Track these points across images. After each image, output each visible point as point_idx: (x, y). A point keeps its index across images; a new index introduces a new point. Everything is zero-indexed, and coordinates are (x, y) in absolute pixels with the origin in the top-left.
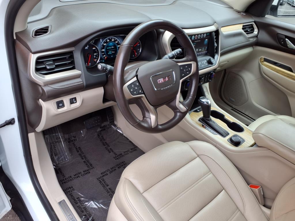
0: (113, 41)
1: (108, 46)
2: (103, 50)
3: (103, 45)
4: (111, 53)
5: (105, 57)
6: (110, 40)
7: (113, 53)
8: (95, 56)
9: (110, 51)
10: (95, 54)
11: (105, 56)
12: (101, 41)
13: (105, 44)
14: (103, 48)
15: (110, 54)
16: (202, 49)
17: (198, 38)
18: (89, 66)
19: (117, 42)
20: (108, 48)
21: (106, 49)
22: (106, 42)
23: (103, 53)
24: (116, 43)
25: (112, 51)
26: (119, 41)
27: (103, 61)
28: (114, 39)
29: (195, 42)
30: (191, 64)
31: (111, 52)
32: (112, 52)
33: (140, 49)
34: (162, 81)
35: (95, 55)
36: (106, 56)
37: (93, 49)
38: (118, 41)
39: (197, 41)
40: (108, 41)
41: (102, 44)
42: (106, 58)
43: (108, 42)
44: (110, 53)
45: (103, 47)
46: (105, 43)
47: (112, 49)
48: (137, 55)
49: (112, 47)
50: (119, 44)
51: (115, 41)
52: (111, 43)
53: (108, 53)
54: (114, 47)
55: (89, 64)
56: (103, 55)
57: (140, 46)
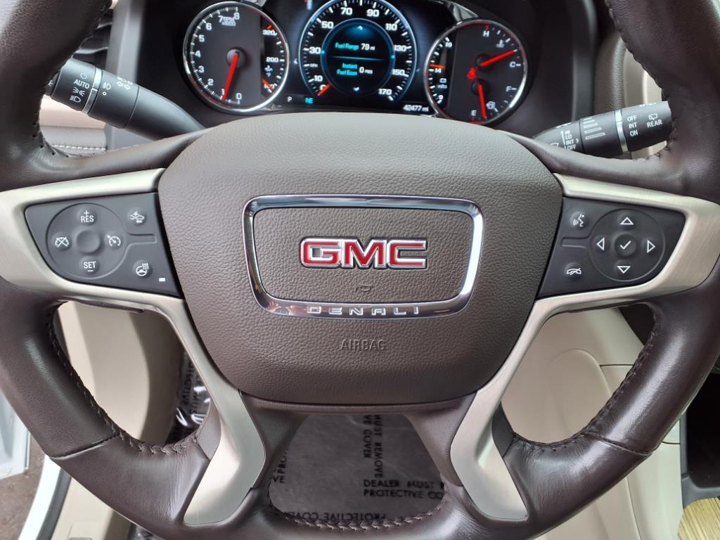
0: (372, 18)
1: (341, 36)
2: (315, 50)
3: (319, 25)
4: (353, 70)
5: (318, 84)
6: (360, 11)
7: (365, 74)
8: (268, 69)
9: (348, 62)
10: (269, 59)
11: (319, 78)
12: (309, 4)
13: (328, 25)
14: (315, 42)
15: (345, 76)
18: (231, 105)
19: (391, 27)
20: (342, 46)
21: (331, 51)
22: (336, 16)
23: (314, 65)
24: (391, 33)
25: (360, 64)
26: (407, 26)
27: (310, 100)
28: (382, 12)
30: (678, 218)
31: (355, 66)
32: (362, 70)
33: (518, 87)
34: (335, 255)
35: (271, 64)
36: (324, 82)
37: (266, 32)
38: (400, 25)
40: (347, 11)
41: (312, 19)
42: (327, 92)
43: (346, 17)
44: (348, 70)
45: (319, 36)
46: (326, 17)
47: (361, 53)
48: (495, 114)
49: (366, 47)
50: (402, 41)
51: (384, 19)
52: (361, 28)
53: (339, 72)
54: (373, 48)
55: (230, 94)
56: (313, 72)
57: (519, 73)
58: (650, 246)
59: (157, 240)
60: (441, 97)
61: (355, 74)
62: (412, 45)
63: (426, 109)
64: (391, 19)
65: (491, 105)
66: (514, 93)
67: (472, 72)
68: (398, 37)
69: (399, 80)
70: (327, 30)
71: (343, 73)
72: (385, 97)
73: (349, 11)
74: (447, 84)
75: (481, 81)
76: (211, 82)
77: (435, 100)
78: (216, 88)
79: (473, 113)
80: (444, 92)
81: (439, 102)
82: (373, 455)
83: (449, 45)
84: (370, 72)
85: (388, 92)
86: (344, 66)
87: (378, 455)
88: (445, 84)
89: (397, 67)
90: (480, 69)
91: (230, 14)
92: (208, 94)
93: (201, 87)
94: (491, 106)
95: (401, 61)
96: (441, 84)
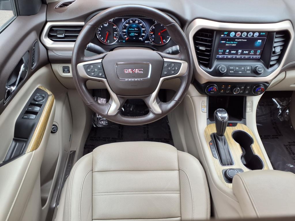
0: (137, 23)
1: (130, 27)
2: (125, 30)
4: (133, 34)
5: (126, 38)
6: (134, 22)
8: (115, 35)
9: (132, 32)
10: (115, 33)
11: (126, 36)
12: (123, 21)
13: (127, 25)
14: (125, 29)
16: (250, 52)
17: (241, 36)
18: (107, 43)
19: (141, 25)
20: (130, 29)
21: (128, 30)
22: (129, 23)
23: (125, 34)
25: (135, 33)
26: (144, 24)
27: (124, 41)
28: (139, 22)
29: (236, 40)
32: (135, 34)
34: (129, 71)
36: (127, 37)
37: (114, 27)
38: (143, 24)
39: (240, 40)
40: (131, 22)
41: (124, 24)
42: (128, 39)
43: (131, 23)
44: (132, 34)
45: (125, 27)
46: (127, 23)
47: (135, 30)
48: (165, 42)
49: (136, 29)
50: (144, 28)
51: (139, 23)
52: (134, 25)
53: (130, 35)
54: (137, 29)
55: (107, 41)
56: (124, 35)
58: (177, 68)
59: (102, 70)
60: (153, 39)
61: (134, 35)
62: (146, 28)
63: (150, 42)
64: (141, 23)
65: (164, 40)
66: (169, 38)
67: (159, 33)
68: (143, 27)
69: (143, 36)
70: (127, 26)
71: (131, 35)
72: (141, 40)
74: (154, 36)
75: (161, 35)
76: (102, 38)
77: (152, 40)
78: (103, 39)
79: (160, 42)
82: (146, 133)
83: (154, 28)
84: (137, 34)
85: (141, 39)
86: (131, 33)
87: (148, 133)
89: (143, 33)
90: (161, 33)
91: (106, 24)
92: (102, 41)
93: (100, 39)
95: (144, 32)
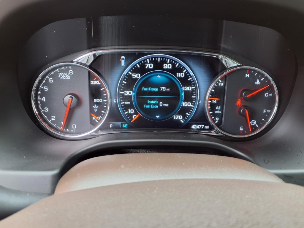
0: (167, 70)
1: (146, 83)
2: (128, 93)
3: (130, 76)
5: (131, 115)
6: (158, 66)
7: (163, 107)
8: (95, 107)
9: (153, 99)
10: (96, 100)
11: (131, 111)
12: (123, 63)
13: (135, 76)
14: (129, 87)
15: (150, 109)
18: (68, 133)
19: (180, 75)
20: (146, 89)
21: (140, 93)
22: (142, 70)
23: (128, 103)
24: (180, 78)
25: (160, 100)
26: (192, 74)
27: (125, 126)
28: (174, 65)
31: (154, 102)
32: (161, 104)
33: (272, 109)
35: (98, 104)
36: (136, 113)
37: (93, 83)
38: (187, 73)
40: (149, 66)
41: (125, 73)
42: (137, 120)
43: (149, 70)
44: (152, 104)
45: (130, 83)
46: (135, 70)
47: (160, 93)
48: (256, 128)
49: (164, 89)
50: (189, 84)
51: (175, 70)
52: (159, 76)
53: (145, 106)
54: (168, 89)
55: (68, 126)
56: (127, 107)
57: (272, 100)
60: (217, 119)
61: (156, 107)
62: (195, 85)
63: (208, 127)
64: (180, 70)
66: (269, 114)
67: (239, 102)
68: (185, 81)
69: (187, 109)
70: (136, 79)
71: (148, 107)
72: (178, 121)
73: (151, 66)
74: (222, 110)
75: (246, 107)
76: (53, 118)
77: (214, 121)
78: (57, 121)
79: (241, 128)
80: (220, 116)
81: (216, 122)
83: (222, 84)
84: (167, 105)
85: (180, 117)
86: (149, 102)
88: (219, 110)
89: (186, 100)
90: (245, 99)
91: (67, 71)
93: (47, 122)
94: (253, 123)
95: (188, 97)
96: (217, 110)
